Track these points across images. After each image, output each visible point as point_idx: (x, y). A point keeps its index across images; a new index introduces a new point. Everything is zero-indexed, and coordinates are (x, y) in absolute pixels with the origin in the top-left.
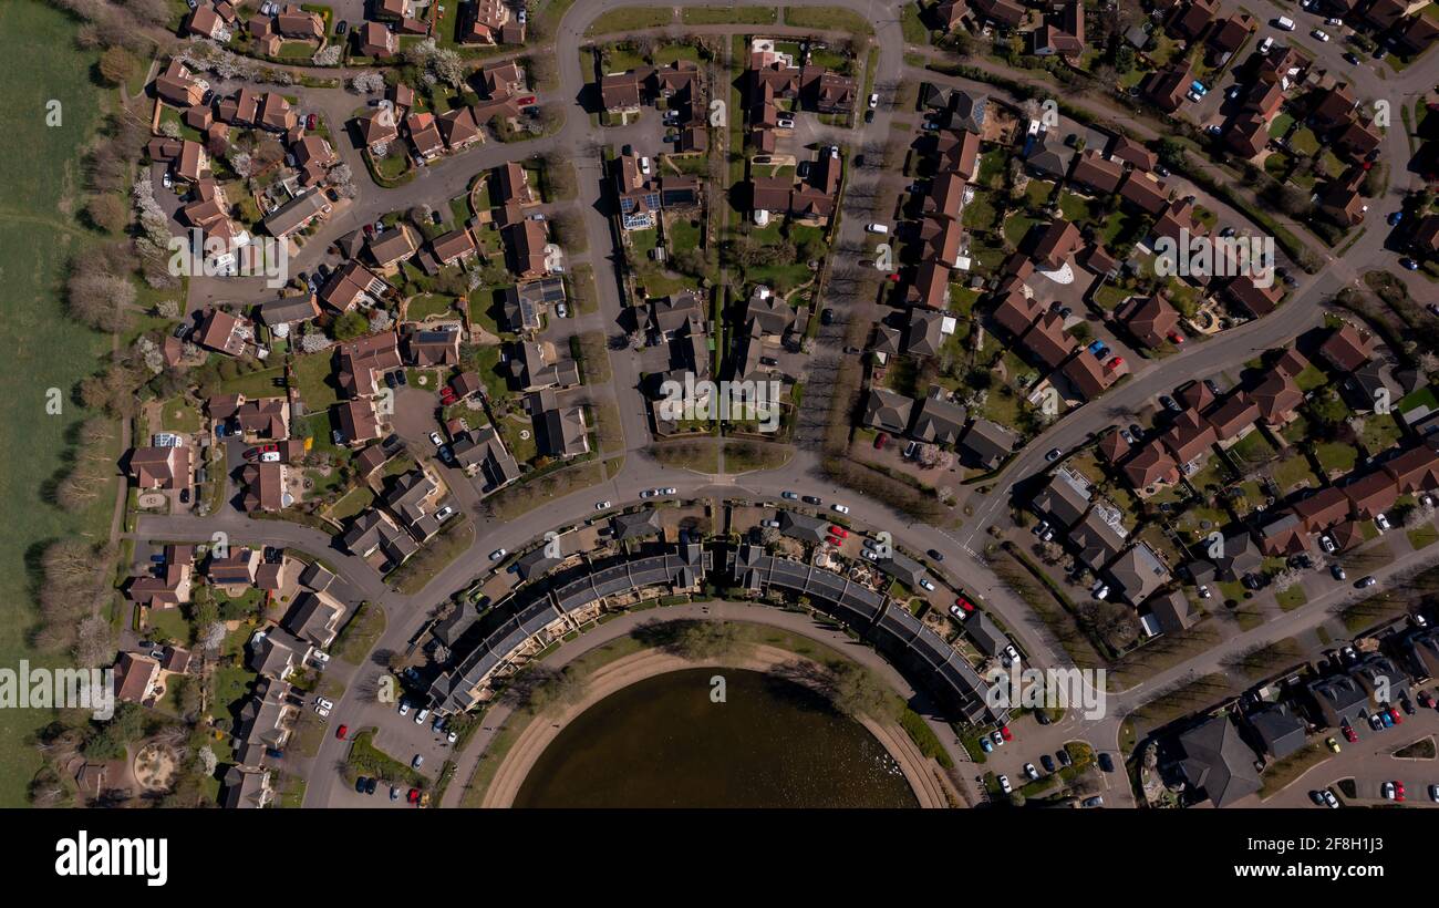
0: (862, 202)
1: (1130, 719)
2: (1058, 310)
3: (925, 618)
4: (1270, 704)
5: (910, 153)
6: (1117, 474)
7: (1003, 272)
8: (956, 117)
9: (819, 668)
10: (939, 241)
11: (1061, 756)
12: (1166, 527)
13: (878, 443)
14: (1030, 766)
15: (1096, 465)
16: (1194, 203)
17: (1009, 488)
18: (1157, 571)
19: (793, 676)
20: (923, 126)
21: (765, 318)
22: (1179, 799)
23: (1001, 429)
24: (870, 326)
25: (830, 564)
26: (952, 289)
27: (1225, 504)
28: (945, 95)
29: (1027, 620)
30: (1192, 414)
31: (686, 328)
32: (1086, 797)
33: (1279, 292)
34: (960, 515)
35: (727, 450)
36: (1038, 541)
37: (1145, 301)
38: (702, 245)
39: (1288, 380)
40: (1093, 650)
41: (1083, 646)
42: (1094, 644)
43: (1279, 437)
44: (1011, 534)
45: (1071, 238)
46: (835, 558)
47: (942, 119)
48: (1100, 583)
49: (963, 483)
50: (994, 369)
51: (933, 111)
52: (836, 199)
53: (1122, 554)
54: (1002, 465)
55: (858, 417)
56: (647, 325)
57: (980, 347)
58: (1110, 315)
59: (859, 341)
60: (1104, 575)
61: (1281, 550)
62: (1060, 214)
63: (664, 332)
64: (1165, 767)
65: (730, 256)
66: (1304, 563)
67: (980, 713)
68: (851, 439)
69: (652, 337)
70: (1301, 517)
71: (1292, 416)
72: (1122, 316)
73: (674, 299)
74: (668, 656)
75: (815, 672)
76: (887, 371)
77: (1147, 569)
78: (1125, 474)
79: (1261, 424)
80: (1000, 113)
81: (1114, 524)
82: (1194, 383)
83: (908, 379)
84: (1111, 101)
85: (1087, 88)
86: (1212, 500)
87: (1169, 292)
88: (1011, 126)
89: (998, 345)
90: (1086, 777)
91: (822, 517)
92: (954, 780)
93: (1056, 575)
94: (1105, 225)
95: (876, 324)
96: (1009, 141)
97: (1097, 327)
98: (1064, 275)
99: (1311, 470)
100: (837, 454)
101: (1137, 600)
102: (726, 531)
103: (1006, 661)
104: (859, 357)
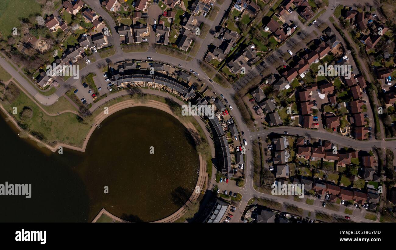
0: (292, 43)
1: (255, 198)
2: (314, 103)
3: (230, 145)
4: (287, 218)
5: (312, 41)
6: (296, 148)
7: (309, 85)
8: (330, 41)
9: (199, 137)
10: (301, 66)
11: (235, 194)
12: (297, 167)
13: (250, 100)
14: (226, 191)
15: (293, 142)
16: (365, 104)
17: (271, 132)
18: (287, 174)
19: (192, 134)
20: (320, 37)
21: (248, 52)
22: (251, 221)
23: (280, 118)
24: (270, 73)
25: (219, 117)
26: (295, 80)
27: (313, 172)
28: (332, 34)
29: (251, 162)
30: (323, 148)
31: (229, 41)
32: (233, 206)
33: (366, 138)
34: (255, 129)
35: (217, 75)
36: (267, 148)
37: (335, 116)
38: (248, 25)
39: (350, 157)
40: (259, 179)
41: (258, 177)
42: (261, 178)
43: (337, 168)
44: (263, 142)
45: (331, 89)
46: (221, 117)
47: (326, 39)
48: (273, 167)
49: (261, 123)
50: (289, 104)
51: (325, 35)
52: (287, 38)
53: (283, 165)
54: (273, 126)
55: (251, 91)
56: (221, 33)
57: (290, 97)
58: (325, 113)
59: (265, 74)
60: (275, 166)
61: (317, 190)
62: (333, 82)
63: (224, 38)
64: (254, 213)
65: (253, 32)
66: (319, 197)
67: (225, 173)
68: (246, 94)
69: (221, 37)
70: (327, 187)
71: (344, 166)
72: (327, 115)
73: (232, 32)
74: (169, 109)
75: (198, 137)
76: (266, 86)
77: (285, 172)
78: (298, 149)
79: (336, 162)
80: (340, 48)
81: (286, 157)
82: (330, 142)
83: (268, 92)
84: (367, 65)
85: (365, 58)
86: (311, 169)
87: (342, 118)
88: (340, 53)
89: (294, 100)
90: (236, 202)
91: (225, 106)
92: (208, 181)
93: (265, 158)
94: (341, 92)
95: (272, 74)
96: (336, 56)
97: (320, 113)
98: (322, 96)
99: (338, 180)
100: (240, 95)
101: (277, 176)
102: (203, 93)
103: (240, 167)
104: (262, 78)
